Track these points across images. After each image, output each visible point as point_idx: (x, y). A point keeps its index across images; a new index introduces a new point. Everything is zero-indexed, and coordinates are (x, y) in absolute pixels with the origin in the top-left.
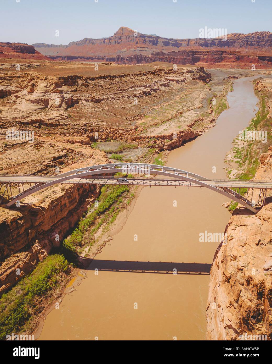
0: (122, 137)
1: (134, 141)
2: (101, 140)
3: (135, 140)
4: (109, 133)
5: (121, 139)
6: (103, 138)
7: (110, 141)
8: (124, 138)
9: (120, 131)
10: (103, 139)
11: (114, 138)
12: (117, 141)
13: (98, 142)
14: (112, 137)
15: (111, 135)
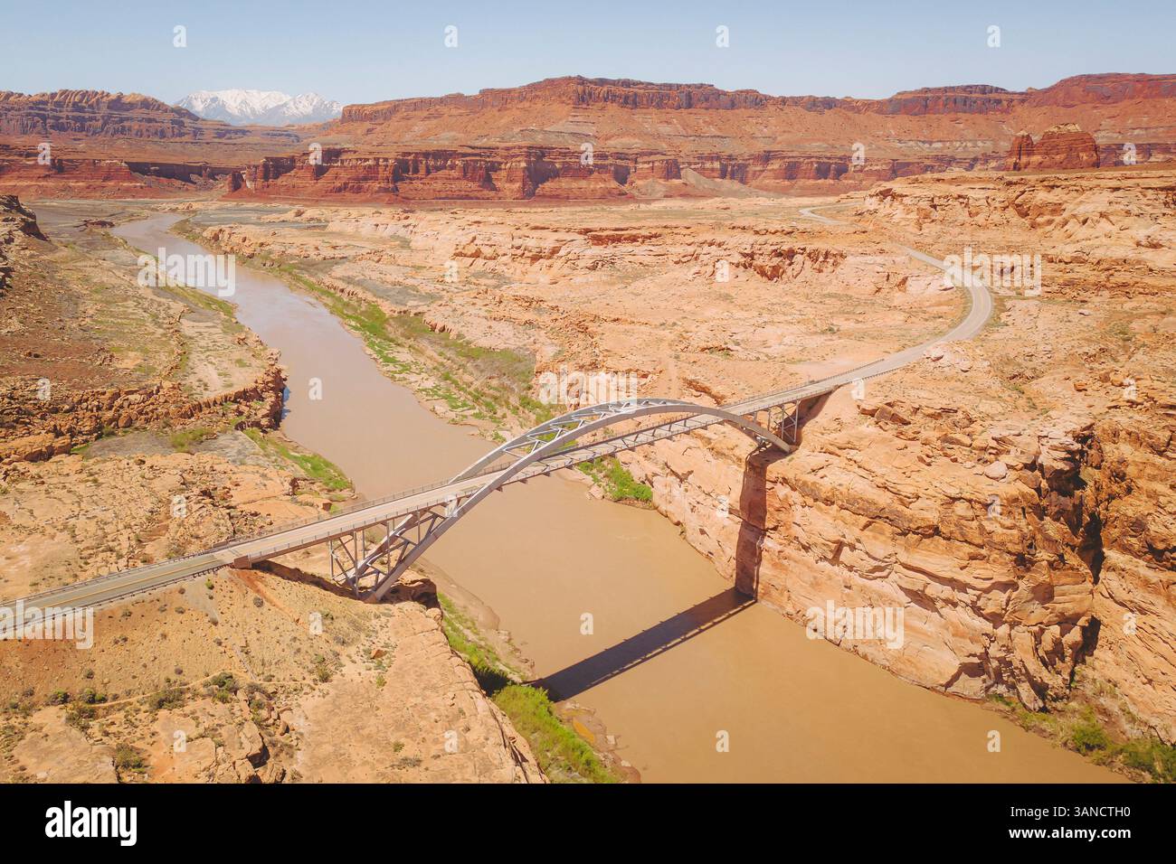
0: (147, 413)
1: (189, 418)
2: (85, 437)
3: (192, 415)
4: (97, 410)
5: (147, 421)
6: (87, 428)
7: (112, 434)
8: (157, 415)
9: (131, 397)
10: (90, 433)
11: (121, 424)
12: (137, 429)
13: (79, 446)
14: (115, 419)
15: (110, 414)
